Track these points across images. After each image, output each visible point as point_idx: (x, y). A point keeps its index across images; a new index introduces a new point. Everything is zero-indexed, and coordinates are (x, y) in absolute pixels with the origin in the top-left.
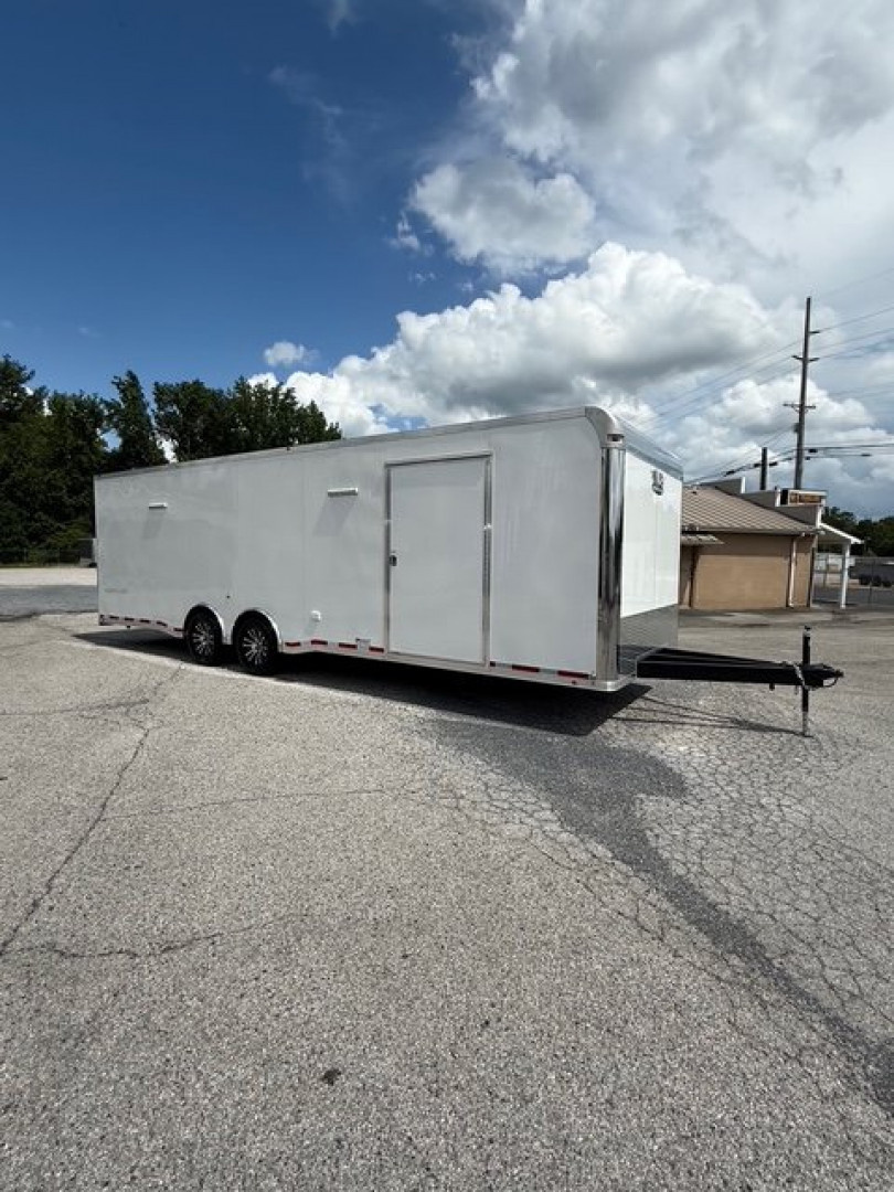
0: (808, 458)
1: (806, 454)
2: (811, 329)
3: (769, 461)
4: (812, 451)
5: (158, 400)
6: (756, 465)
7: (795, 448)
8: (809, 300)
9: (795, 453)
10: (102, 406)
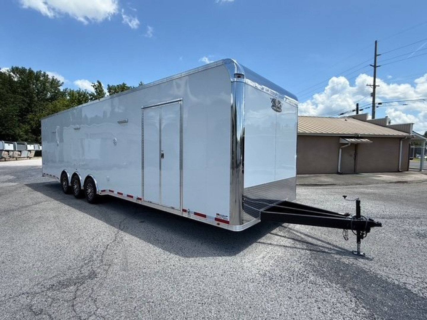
0: (377, 107)
1: (376, 105)
2: (377, 54)
3: (359, 109)
4: (380, 104)
5: (109, 92)
6: (354, 111)
7: (372, 103)
8: (376, 42)
9: (372, 105)
10: (88, 95)
